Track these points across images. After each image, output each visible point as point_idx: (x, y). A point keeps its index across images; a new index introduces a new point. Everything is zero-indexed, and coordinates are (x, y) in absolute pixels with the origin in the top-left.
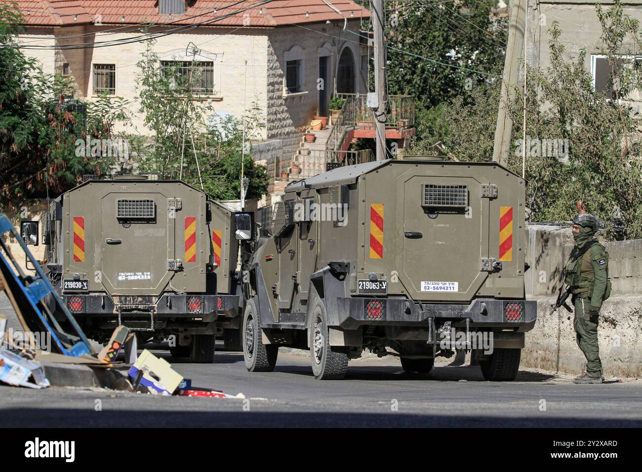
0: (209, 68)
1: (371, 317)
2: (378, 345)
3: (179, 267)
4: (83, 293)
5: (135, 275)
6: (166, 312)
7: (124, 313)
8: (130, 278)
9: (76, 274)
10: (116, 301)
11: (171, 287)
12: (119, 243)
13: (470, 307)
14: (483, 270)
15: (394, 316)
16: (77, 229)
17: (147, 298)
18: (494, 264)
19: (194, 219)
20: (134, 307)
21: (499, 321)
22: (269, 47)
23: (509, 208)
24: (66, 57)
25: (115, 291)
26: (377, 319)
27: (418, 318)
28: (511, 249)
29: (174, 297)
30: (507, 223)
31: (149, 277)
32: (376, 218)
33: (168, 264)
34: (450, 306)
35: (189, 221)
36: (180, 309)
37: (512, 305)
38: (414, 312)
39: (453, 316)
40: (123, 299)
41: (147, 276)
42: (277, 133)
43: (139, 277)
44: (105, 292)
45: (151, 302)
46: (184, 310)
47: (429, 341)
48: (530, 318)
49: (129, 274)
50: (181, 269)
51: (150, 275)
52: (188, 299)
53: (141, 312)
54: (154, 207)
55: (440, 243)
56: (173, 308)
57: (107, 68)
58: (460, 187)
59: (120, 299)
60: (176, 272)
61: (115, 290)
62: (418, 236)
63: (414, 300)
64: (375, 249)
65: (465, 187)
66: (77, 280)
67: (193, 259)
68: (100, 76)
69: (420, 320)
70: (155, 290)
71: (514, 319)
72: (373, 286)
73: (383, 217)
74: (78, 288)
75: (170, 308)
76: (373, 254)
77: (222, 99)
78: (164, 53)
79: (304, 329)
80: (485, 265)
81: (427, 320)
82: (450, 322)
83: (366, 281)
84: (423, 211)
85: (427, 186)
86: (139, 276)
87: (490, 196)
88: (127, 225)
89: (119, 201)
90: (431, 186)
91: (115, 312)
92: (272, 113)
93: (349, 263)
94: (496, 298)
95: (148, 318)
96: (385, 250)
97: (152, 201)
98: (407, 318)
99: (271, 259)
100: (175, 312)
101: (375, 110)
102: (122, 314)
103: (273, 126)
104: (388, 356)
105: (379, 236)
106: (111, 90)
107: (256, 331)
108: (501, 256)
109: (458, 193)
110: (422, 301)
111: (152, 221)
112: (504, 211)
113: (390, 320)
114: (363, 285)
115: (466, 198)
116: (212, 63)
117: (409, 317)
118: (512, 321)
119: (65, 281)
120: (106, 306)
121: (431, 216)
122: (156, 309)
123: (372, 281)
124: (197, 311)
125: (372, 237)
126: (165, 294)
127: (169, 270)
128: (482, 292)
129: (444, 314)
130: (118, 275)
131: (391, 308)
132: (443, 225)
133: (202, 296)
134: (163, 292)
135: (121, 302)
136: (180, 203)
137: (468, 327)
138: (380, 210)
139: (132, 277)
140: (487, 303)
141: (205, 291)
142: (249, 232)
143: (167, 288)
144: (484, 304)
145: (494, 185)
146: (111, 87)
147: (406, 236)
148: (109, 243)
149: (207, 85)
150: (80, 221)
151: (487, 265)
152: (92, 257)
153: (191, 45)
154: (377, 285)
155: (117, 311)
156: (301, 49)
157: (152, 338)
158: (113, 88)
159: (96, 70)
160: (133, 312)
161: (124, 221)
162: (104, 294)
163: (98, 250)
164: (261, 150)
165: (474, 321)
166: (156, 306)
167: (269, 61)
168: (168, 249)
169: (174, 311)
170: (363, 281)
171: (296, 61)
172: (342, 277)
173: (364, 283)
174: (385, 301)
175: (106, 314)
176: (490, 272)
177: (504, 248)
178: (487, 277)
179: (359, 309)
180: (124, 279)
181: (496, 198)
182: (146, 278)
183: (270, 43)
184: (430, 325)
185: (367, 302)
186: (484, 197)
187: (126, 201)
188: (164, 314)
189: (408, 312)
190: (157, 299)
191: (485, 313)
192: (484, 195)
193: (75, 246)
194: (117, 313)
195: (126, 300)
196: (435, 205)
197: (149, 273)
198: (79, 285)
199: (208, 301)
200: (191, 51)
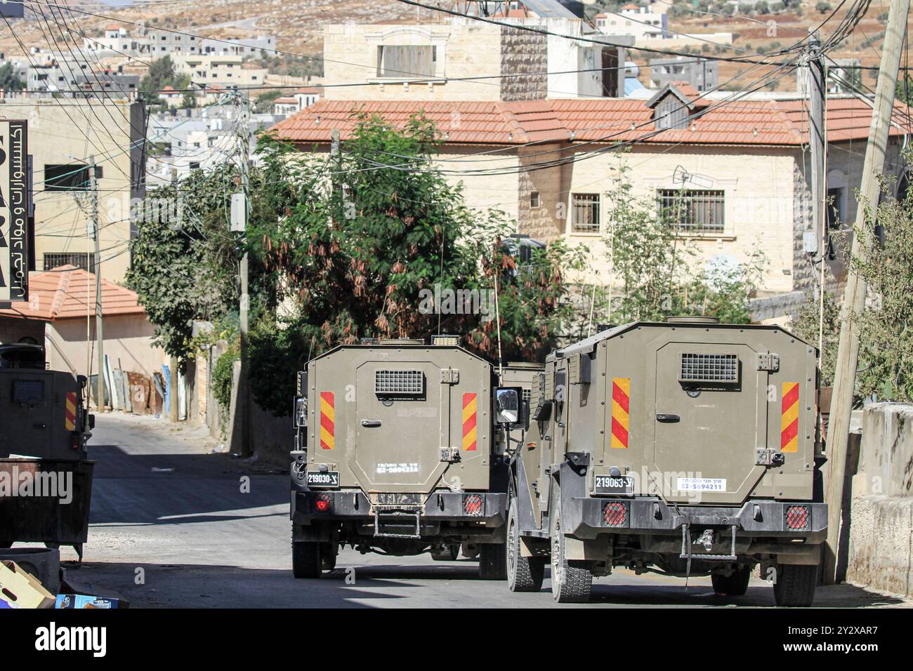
0: (719, 198)
1: (611, 522)
2: (635, 559)
3: (455, 457)
4: (333, 489)
5: (398, 466)
6: (437, 514)
7: (383, 514)
8: (391, 471)
9: (322, 465)
10: (374, 499)
11: (443, 483)
12: (378, 425)
13: (741, 510)
14: (758, 464)
15: (639, 521)
16: (324, 407)
17: (414, 496)
18: (773, 456)
19: (473, 396)
20: (395, 507)
21: (777, 530)
22: (796, 171)
23: (795, 384)
24: (535, 184)
25: (372, 487)
26: (618, 526)
27: (672, 525)
28: (796, 437)
29: (448, 495)
30: (792, 403)
31: (416, 470)
32: (620, 397)
33: (440, 453)
34: (715, 510)
35: (468, 398)
36: (454, 511)
37: (795, 508)
38: (667, 517)
39: (714, 523)
40: (383, 496)
41: (414, 468)
42: (808, 283)
43: (403, 470)
44: (359, 488)
45: (418, 501)
46: (459, 512)
47: (683, 554)
48: (818, 526)
49: (391, 465)
50: (457, 459)
51: (418, 467)
52: (465, 498)
53: (405, 514)
54: (422, 379)
55: (703, 428)
56: (446, 509)
57: (589, 198)
58: (728, 357)
59: (379, 497)
60: (451, 462)
61: (371, 485)
62: (673, 419)
63: (669, 502)
64: (618, 436)
65: (734, 357)
66: (324, 472)
67: (473, 447)
68: (581, 209)
69: (674, 528)
70: (424, 486)
71: (798, 526)
72: (615, 483)
73: (628, 395)
74: (326, 484)
75: (442, 509)
76: (616, 443)
77: (735, 239)
78: (662, 179)
79: (547, 538)
80: (761, 457)
81: (680, 528)
82: (711, 531)
83: (605, 477)
84: (680, 387)
85: (684, 356)
86: (403, 468)
87: (769, 368)
88: (388, 403)
89: (378, 372)
90: (690, 356)
91: (371, 513)
92: (800, 258)
93: (588, 454)
94: (777, 500)
95: (413, 521)
96: (630, 437)
97: (419, 373)
98: (657, 525)
99: (533, 448)
100: (448, 515)
101: (813, 254)
102: (379, 517)
103: (802, 274)
104: (650, 573)
105: (623, 419)
106: (595, 227)
107: (516, 539)
108: (783, 445)
109: (725, 365)
110: (678, 503)
111: (421, 397)
112: (788, 387)
113: (635, 527)
114: (602, 482)
115: (736, 371)
116: (723, 192)
117: (660, 523)
118: (795, 530)
119: (309, 473)
120: (360, 506)
121: (691, 394)
122: (423, 510)
123: (614, 477)
124: (476, 513)
125: (614, 420)
126: (437, 492)
127: (442, 461)
128: (758, 492)
129: (703, 520)
130: (377, 467)
131: (637, 512)
132: (707, 406)
133: (483, 494)
134: (435, 489)
135: (380, 501)
136: (457, 375)
137: (734, 536)
138: (625, 387)
139: (394, 469)
140: (762, 506)
141: (488, 488)
142: (516, 412)
143: (439, 484)
144: (757, 507)
145: (774, 354)
146: (594, 222)
147: (659, 420)
148: (365, 426)
149: (716, 222)
150: (328, 397)
151: (764, 457)
152: (344, 444)
153: (679, 169)
154: (619, 482)
155: (374, 512)
156: (842, 174)
157: (429, 548)
158: (597, 225)
159: (576, 202)
160: (394, 514)
161: (385, 397)
162: (359, 491)
163: (351, 435)
164: (774, 304)
165: (746, 529)
166: (424, 506)
167: (795, 189)
168: (441, 435)
169: (447, 513)
170: (601, 477)
171: (836, 189)
172: (582, 471)
173: (603, 479)
174: (630, 502)
175: (360, 516)
176: (768, 467)
177: (788, 435)
178: (765, 472)
179: (594, 514)
180: (384, 471)
181: (777, 371)
182: (412, 471)
183: (796, 166)
184: (684, 534)
185: (605, 505)
186: (760, 369)
187: (387, 372)
188: (434, 517)
189: (659, 516)
190: (426, 498)
191: (759, 518)
192: (760, 367)
193: (323, 429)
194: (374, 514)
195: (386, 499)
196: (695, 380)
197: (416, 465)
198: (327, 479)
199: (490, 500)
200: (680, 177)
